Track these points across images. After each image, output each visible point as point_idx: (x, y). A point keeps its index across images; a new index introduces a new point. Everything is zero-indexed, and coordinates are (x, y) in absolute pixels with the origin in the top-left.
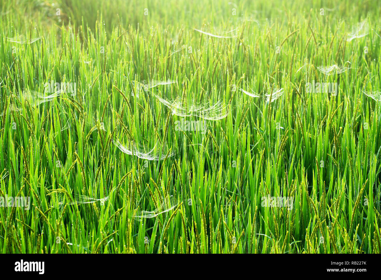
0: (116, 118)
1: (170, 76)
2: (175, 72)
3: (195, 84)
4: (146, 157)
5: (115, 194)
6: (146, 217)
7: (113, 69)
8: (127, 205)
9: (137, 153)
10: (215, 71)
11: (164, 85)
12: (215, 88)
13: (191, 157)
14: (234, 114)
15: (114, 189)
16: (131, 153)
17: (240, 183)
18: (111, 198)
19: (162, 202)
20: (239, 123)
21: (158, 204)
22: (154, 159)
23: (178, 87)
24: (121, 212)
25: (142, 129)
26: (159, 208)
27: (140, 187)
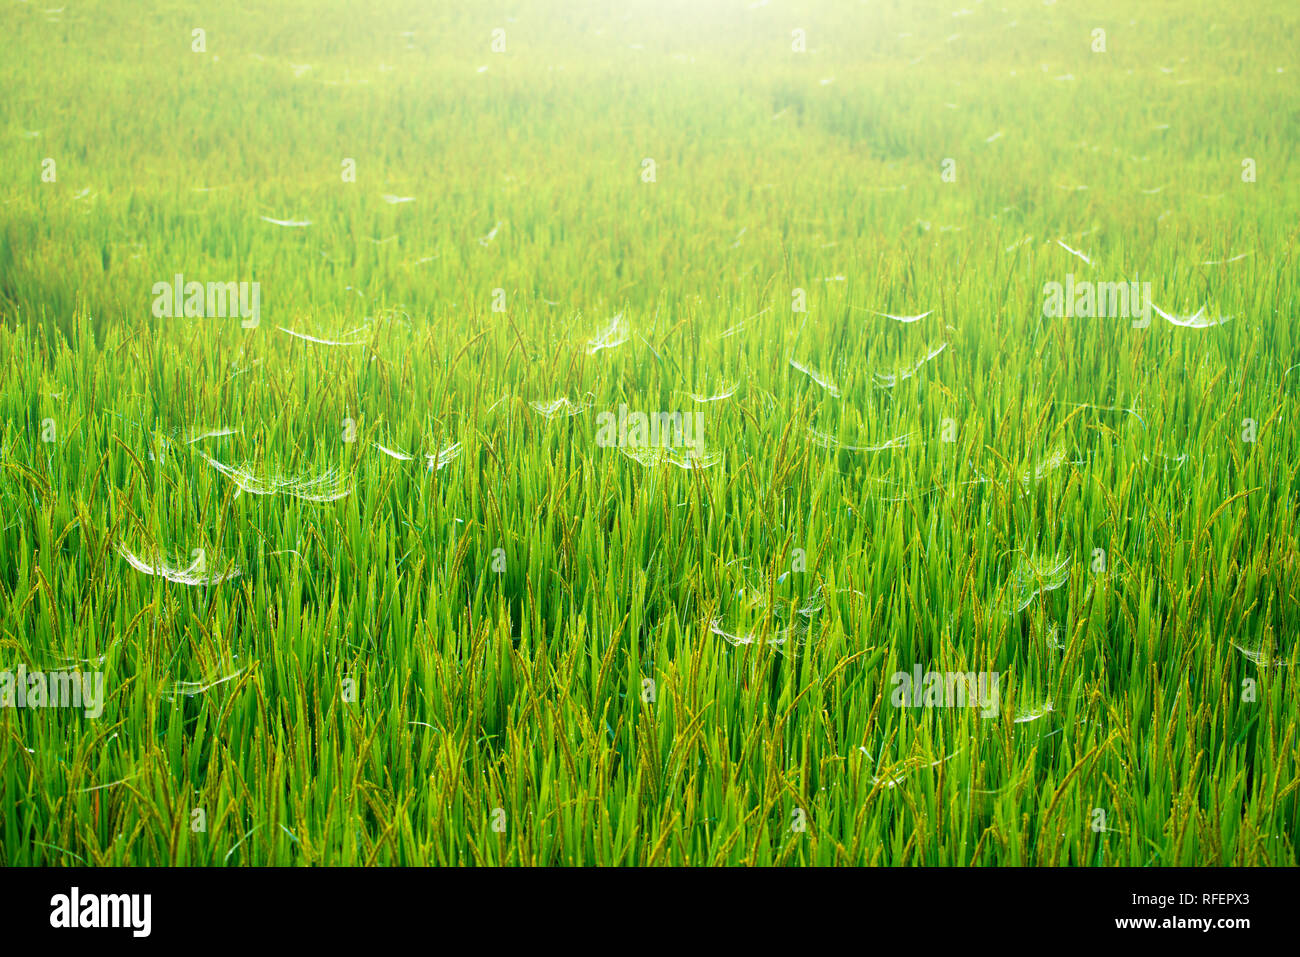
0: (117, 503)
1: (228, 420)
2: (240, 412)
3: (281, 436)
4: (181, 578)
5: (119, 652)
6: (183, 692)
7: (110, 408)
8: (143, 670)
9: (165, 572)
10: (321, 410)
11: (216, 437)
12: (321, 444)
13: (275, 581)
14: (362, 493)
15: (117, 640)
16: (150, 571)
17: (374, 628)
18: (112, 656)
19: (216, 664)
20: (371, 512)
21: (207, 667)
22: (196, 582)
23: (245, 443)
24: (132, 686)
25: (172, 526)
26: (211, 676)
27: (170, 637)
